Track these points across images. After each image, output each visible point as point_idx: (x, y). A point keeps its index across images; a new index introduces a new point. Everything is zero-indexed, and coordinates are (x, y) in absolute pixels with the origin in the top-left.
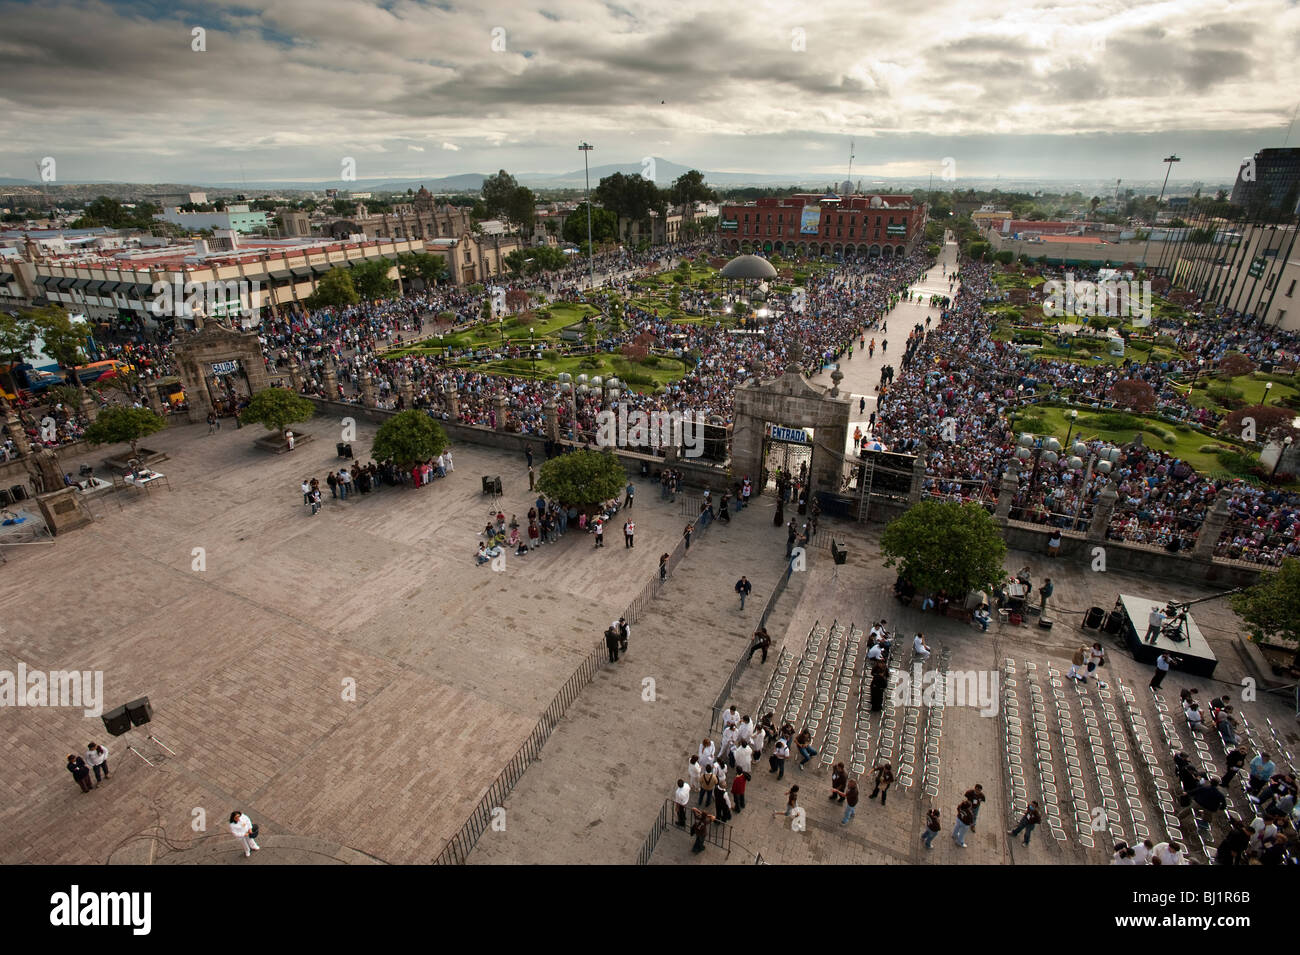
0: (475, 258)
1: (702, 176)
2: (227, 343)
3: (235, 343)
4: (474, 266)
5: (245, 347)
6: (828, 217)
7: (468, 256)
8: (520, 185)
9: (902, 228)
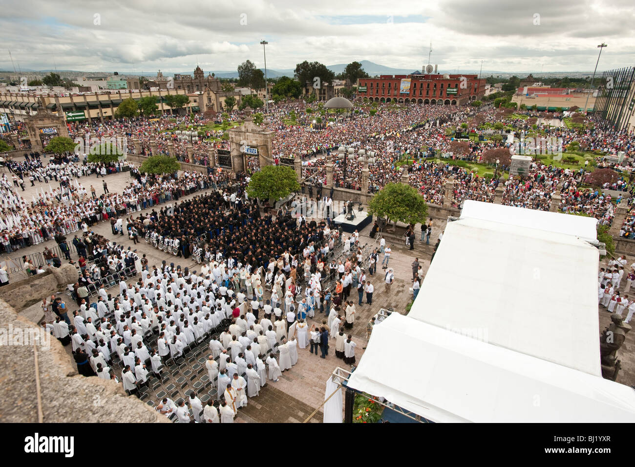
0: (213, 101)
1: (361, 65)
2: (49, 119)
3: (53, 120)
4: (213, 105)
5: (57, 122)
6: (415, 84)
7: (210, 99)
8: (257, 68)
9: (455, 90)
